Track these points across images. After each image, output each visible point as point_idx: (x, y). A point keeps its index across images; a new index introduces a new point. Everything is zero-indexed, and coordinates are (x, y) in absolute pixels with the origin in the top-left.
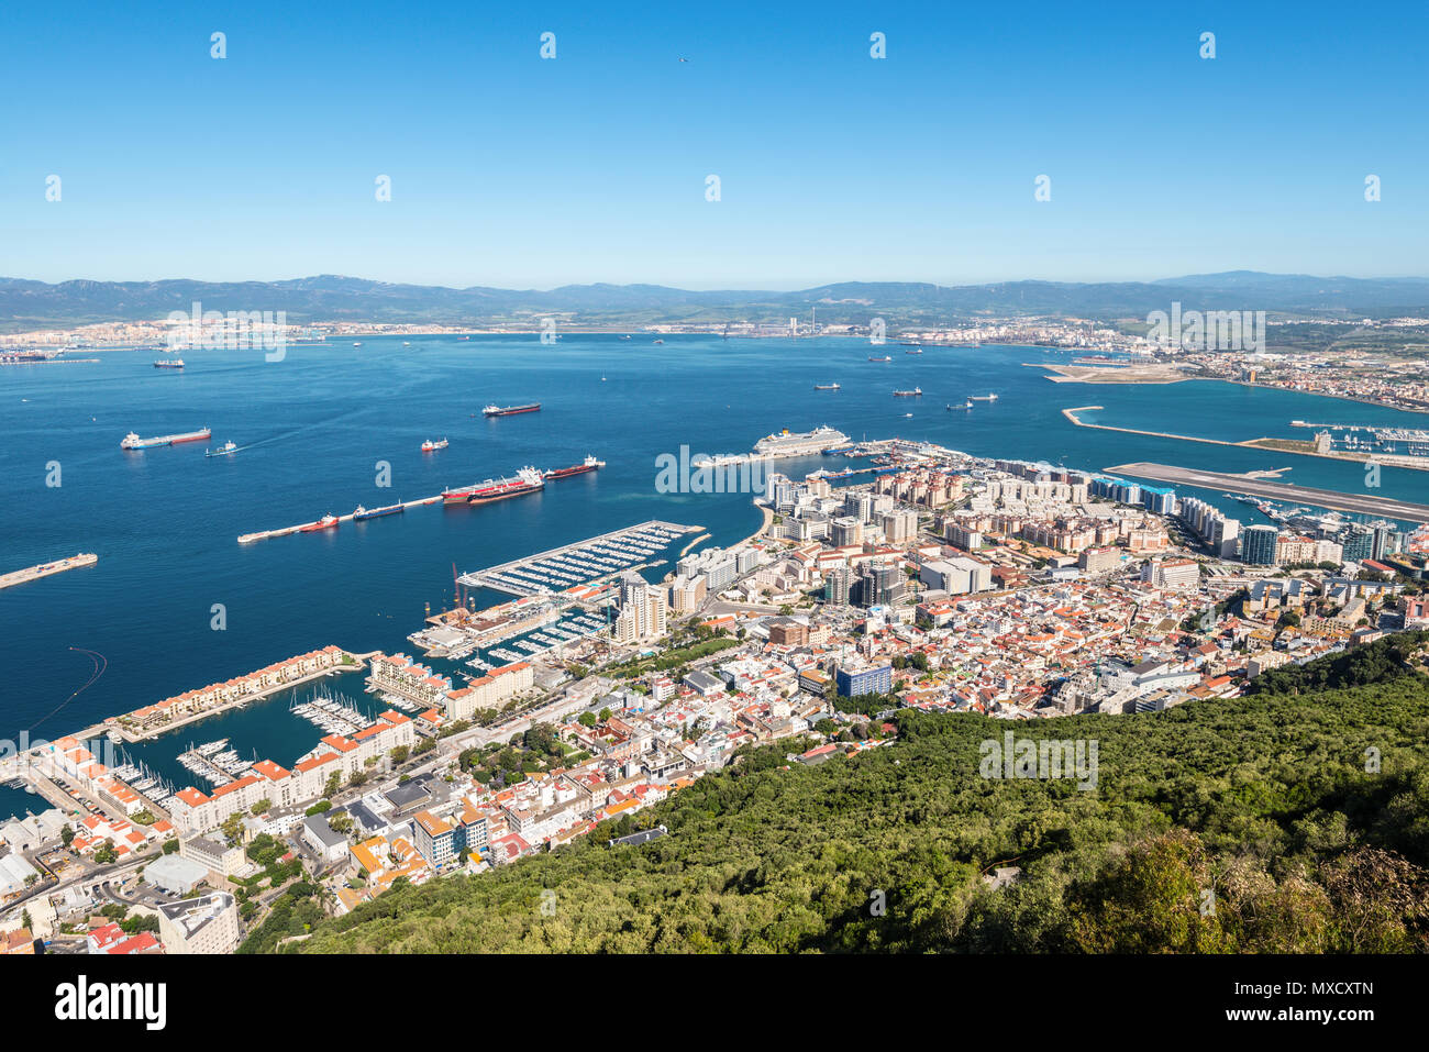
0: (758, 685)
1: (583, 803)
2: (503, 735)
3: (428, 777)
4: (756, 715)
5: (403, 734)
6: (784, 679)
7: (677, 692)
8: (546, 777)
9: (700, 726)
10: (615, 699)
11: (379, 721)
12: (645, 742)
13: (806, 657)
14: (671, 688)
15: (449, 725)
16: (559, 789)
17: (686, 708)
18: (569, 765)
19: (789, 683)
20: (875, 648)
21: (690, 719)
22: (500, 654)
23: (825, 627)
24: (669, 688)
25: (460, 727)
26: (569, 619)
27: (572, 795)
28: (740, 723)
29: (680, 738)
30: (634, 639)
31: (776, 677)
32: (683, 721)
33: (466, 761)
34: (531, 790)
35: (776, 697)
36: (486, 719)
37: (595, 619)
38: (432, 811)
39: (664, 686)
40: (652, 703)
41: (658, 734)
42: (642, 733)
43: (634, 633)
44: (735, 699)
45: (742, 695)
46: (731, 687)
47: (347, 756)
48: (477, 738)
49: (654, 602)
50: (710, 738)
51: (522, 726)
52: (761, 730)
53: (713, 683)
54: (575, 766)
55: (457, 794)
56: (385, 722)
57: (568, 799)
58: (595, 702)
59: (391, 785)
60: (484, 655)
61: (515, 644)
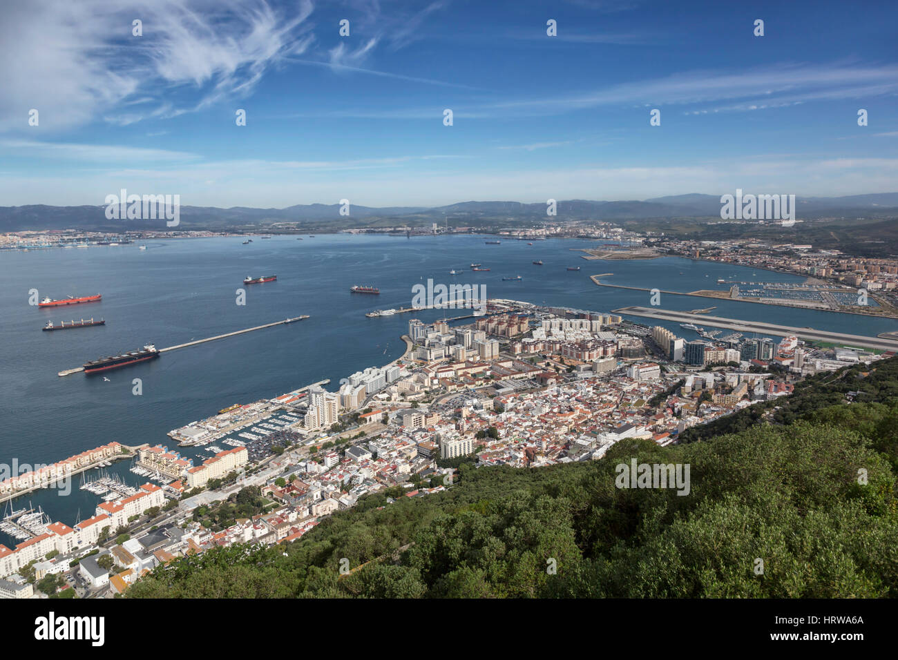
0: (391, 453)
1: (271, 536)
2: (222, 496)
3: (170, 526)
4: (388, 473)
5: (157, 498)
6: (408, 449)
7: (340, 460)
8: (248, 521)
9: (353, 482)
10: (300, 467)
11: (140, 491)
12: (317, 494)
13: (423, 434)
14: (336, 459)
15: (188, 491)
16: (256, 528)
17: (344, 471)
18: (265, 511)
19: (411, 450)
20: (466, 427)
21: (346, 479)
22: (230, 442)
23: (437, 414)
24: (335, 458)
25: (197, 491)
26: (276, 417)
27: (265, 531)
28: (378, 479)
29: (339, 491)
30: (317, 428)
31: (404, 447)
32: (341, 480)
33: (197, 514)
34: (237, 530)
35: (403, 460)
36: (214, 485)
37: (293, 416)
38: (166, 550)
39: (331, 457)
40: (323, 469)
41: (325, 488)
42: (314, 489)
43: (317, 424)
44: (376, 463)
45: (381, 460)
46: (375, 456)
47: (116, 515)
48: (206, 498)
49: (330, 404)
50: (357, 489)
51: (235, 489)
52: (391, 482)
53: (363, 453)
54: (269, 512)
55: (186, 536)
56: (144, 491)
57: (263, 534)
58: (287, 470)
59: (144, 533)
60: (218, 443)
61: (241, 435)
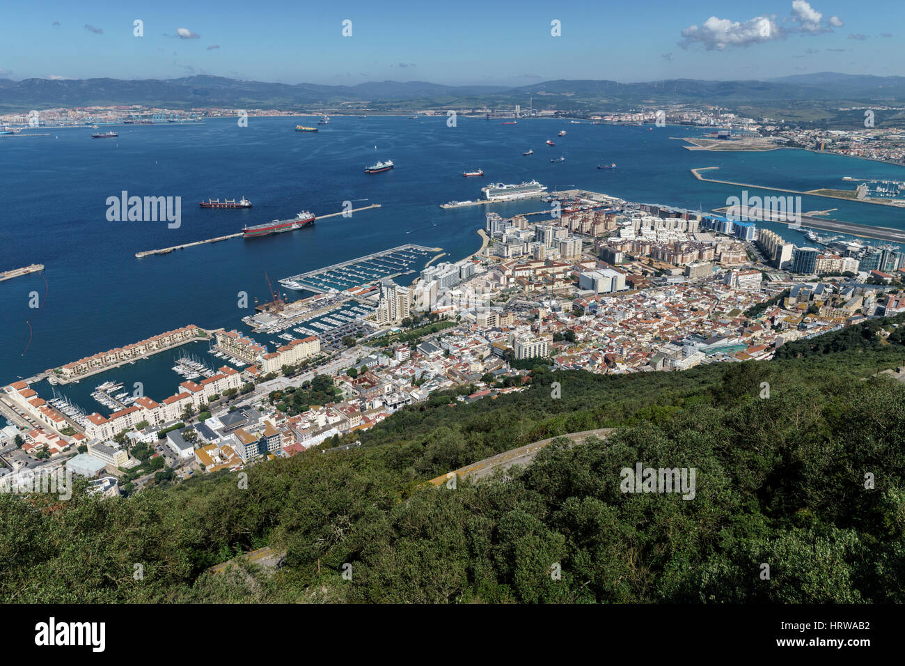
0: (464, 351)
1: (344, 424)
2: (297, 382)
3: (247, 407)
4: (460, 370)
5: (233, 381)
6: (480, 347)
7: (411, 355)
8: (321, 408)
9: (425, 377)
10: (372, 360)
11: (218, 373)
12: (388, 387)
13: (497, 333)
14: (408, 353)
15: (264, 376)
16: (329, 416)
17: (415, 366)
18: (338, 400)
19: (484, 350)
20: (542, 329)
21: (418, 374)
22: (302, 330)
23: (512, 314)
24: (406, 353)
25: (271, 377)
26: (348, 309)
27: (338, 419)
28: (450, 375)
29: (410, 385)
30: (389, 322)
31: (476, 346)
32: (413, 374)
33: (273, 396)
34: (311, 417)
35: (475, 359)
36: (289, 372)
37: (364, 308)
38: (245, 429)
39: (402, 351)
40: (394, 363)
41: (396, 382)
42: (386, 381)
43: (388, 318)
44: (448, 360)
45: (452, 357)
46: (447, 354)
47: (196, 395)
48: (282, 383)
49: (402, 298)
50: (428, 384)
51: (309, 376)
52: (462, 380)
53: (435, 349)
54: (342, 401)
55: (264, 418)
56: (222, 373)
57: (335, 421)
58: (359, 361)
59: (224, 412)
60: (290, 331)
61: (311, 324)
